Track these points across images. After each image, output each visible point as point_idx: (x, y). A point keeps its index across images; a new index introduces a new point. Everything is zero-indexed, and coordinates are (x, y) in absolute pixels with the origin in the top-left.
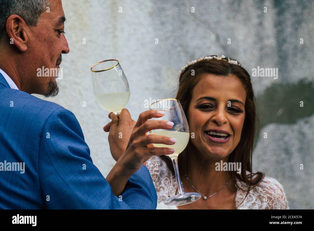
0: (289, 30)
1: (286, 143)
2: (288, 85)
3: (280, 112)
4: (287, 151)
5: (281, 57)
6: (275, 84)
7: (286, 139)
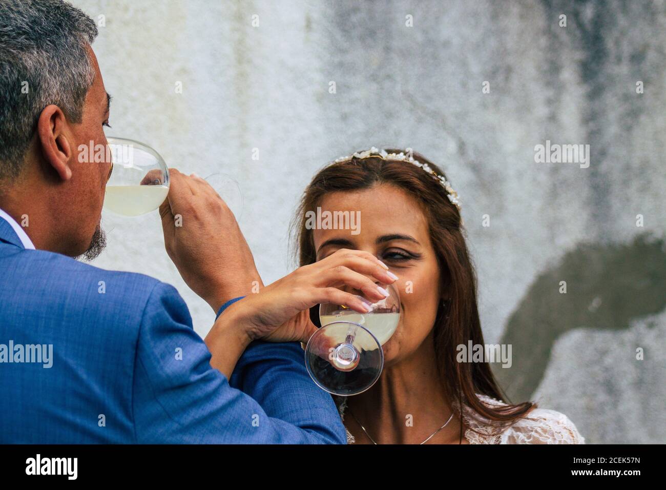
0: (612, 130)
1: (607, 370)
2: (611, 247)
3: (595, 304)
4: (611, 388)
5: (595, 187)
6: (584, 245)
7: (608, 361)
